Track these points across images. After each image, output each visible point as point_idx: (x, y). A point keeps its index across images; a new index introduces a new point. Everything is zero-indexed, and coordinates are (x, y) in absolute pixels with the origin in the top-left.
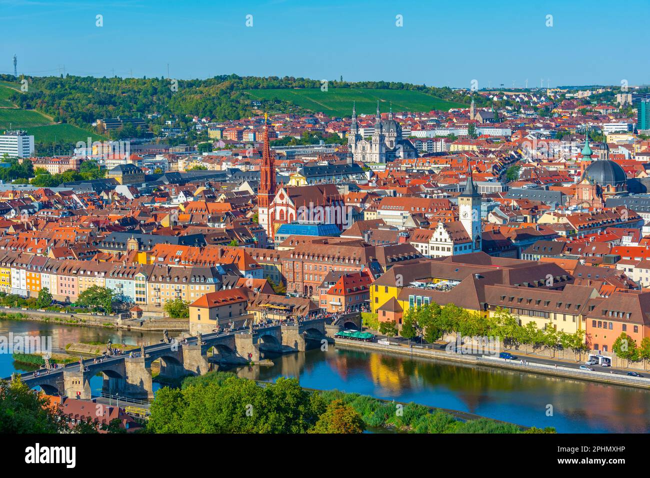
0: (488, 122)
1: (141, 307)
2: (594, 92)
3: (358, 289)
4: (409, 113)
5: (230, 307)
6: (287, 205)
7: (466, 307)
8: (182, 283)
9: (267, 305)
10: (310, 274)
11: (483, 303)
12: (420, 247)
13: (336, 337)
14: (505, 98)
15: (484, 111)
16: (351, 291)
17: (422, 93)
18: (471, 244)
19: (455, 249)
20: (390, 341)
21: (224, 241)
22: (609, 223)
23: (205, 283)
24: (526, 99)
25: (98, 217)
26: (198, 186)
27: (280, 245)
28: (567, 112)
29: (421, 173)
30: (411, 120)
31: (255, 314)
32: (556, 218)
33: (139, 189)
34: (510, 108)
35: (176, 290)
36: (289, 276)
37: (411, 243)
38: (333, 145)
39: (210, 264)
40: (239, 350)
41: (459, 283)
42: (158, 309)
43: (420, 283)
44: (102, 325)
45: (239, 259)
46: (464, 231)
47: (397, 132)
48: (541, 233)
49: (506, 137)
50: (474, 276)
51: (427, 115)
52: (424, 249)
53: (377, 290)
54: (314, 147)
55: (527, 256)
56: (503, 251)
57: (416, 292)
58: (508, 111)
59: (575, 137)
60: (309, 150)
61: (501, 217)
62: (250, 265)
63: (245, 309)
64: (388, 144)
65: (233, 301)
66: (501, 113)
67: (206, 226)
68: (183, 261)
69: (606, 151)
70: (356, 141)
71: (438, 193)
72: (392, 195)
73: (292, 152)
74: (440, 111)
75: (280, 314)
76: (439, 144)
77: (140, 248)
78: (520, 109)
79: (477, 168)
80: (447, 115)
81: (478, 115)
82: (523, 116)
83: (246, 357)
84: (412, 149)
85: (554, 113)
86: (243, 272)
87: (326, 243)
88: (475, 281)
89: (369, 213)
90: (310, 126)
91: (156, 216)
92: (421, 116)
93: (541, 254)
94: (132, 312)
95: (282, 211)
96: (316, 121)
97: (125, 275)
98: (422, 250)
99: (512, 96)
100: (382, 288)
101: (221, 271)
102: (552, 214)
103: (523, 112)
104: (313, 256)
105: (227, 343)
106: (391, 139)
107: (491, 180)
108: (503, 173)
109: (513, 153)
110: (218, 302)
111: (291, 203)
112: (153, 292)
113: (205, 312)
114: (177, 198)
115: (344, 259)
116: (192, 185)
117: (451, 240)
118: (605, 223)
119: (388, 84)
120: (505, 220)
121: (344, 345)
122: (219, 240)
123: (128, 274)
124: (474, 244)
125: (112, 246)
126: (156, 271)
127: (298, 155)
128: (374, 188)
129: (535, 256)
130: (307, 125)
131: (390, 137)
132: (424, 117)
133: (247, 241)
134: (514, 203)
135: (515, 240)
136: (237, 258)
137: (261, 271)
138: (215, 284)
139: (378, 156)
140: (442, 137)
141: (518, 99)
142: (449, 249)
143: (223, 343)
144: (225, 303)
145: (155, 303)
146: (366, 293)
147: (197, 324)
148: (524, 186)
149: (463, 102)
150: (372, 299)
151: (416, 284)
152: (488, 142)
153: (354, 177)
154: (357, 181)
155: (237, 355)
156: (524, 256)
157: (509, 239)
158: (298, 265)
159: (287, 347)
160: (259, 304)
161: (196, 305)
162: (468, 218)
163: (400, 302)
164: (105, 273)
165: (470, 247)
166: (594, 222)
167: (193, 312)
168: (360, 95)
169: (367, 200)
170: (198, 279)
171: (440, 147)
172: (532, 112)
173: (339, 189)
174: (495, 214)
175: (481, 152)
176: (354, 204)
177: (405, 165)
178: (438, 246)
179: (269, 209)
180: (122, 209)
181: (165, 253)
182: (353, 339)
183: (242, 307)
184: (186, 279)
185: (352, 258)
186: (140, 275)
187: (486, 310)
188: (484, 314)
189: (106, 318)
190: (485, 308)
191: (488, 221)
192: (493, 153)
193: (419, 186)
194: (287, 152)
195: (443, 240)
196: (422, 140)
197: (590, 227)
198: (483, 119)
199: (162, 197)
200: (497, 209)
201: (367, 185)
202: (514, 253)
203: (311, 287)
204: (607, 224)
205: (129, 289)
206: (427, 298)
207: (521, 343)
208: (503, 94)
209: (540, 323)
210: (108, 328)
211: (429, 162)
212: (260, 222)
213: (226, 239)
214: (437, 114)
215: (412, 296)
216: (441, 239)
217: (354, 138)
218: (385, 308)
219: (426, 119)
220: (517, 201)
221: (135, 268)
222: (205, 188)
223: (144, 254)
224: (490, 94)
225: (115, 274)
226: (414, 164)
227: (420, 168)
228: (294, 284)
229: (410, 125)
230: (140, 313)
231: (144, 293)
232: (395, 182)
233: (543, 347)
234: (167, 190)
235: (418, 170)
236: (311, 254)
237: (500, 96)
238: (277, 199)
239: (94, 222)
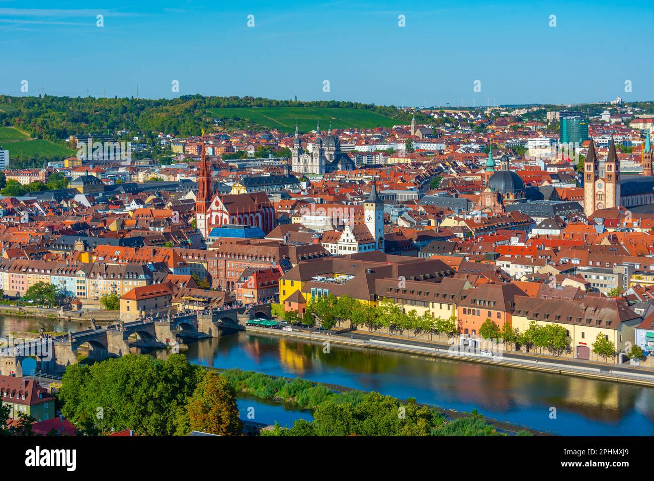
0: (427, 138)
1: (81, 301)
2: (530, 110)
3: (269, 284)
4: (356, 129)
5: (156, 299)
6: (222, 211)
7: (358, 298)
8: (117, 279)
9: (188, 298)
10: (232, 271)
11: (373, 295)
12: (330, 247)
13: (247, 325)
14: (445, 116)
15: (425, 127)
16: (263, 285)
17: (369, 111)
18: (374, 244)
19: (360, 249)
20: (293, 328)
21: (161, 243)
22: (504, 226)
23: (137, 279)
24: (464, 117)
25: (54, 222)
26: (149, 195)
27: (210, 246)
28: (500, 128)
29: (352, 184)
30: (357, 136)
31: (179, 305)
32: (456, 222)
33: (96, 198)
34: (448, 125)
35: (112, 285)
36: (214, 273)
37: (323, 244)
38: (281, 158)
39: (143, 262)
40: (158, 336)
41: (354, 277)
42: (97, 302)
43: (321, 278)
44: (46, 317)
45: (168, 258)
46: (368, 232)
47: (336, 146)
48: (441, 235)
49: (440, 151)
50: (366, 271)
51: (372, 132)
52: (333, 248)
53: (284, 284)
54: (263, 160)
55: (424, 255)
56: (404, 251)
57: (317, 285)
58: (447, 128)
59: (501, 151)
60: (259, 163)
61: (409, 221)
62: (178, 263)
63: (170, 301)
64: (328, 157)
65: (159, 295)
66: (439, 130)
67: (148, 230)
68: (120, 261)
69: (506, 163)
70: (299, 155)
71: (358, 201)
72: (319, 202)
73: (243, 165)
74: (384, 128)
75: (199, 305)
76: (378, 157)
77: (85, 249)
78: (457, 125)
79: (402, 179)
80: (390, 131)
81: (418, 131)
82: (459, 132)
83: (164, 342)
84: (349, 162)
85: (488, 129)
86: (172, 270)
87: (249, 244)
88: (367, 275)
89: (296, 218)
90: (265, 141)
91: (105, 222)
92: (366, 132)
93: (435, 252)
94: (73, 305)
95: (217, 216)
96: (271, 137)
97: (68, 272)
98: (332, 250)
99: (451, 114)
100: (288, 282)
101: (152, 269)
102: (453, 218)
103: (460, 128)
104: (235, 255)
105: (148, 330)
106: (330, 153)
107: (411, 189)
108: (426, 183)
109: (441, 165)
110: (145, 295)
111: (225, 210)
112: (92, 288)
113: (133, 304)
114: (129, 206)
115: (261, 258)
116: (144, 194)
117: (357, 240)
118: (499, 226)
119: (339, 103)
120: (412, 223)
121: (254, 332)
122: (156, 242)
123: (70, 272)
124: (377, 244)
125: (61, 248)
126: (95, 269)
127: (249, 167)
128: (305, 196)
129: (430, 255)
130: (262, 141)
131: (329, 151)
132: (369, 133)
133: (182, 243)
134: (421, 209)
135: (416, 241)
136: (167, 257)
137: (189, 269)
138: (146, 280)
139: (318, 168)
140: (382, 151)
141: (456, 117)
142: (354, 249)
143: (144, 330)
144: (152, 296)
145: (94, 297)
146: (276, 287)
147: (126, 314)
148: (435, 194)
149: (407, 119)
150: (281, 292)
151: (319, 278)
152: (422, 156)
153: (289, 186)
154: (291, 190)
155: (157, 340)
156: (421, 254)
157: (411, 240)
158: (221, 264)
159: (202, 333)
160: (182, 296)
161: (127, 297)
162: (372, 221)
163: (304, 294)
164: (51, 271)
165: (374, 247)
166: (489, 225)
167: (123, 303)
168: (312, 113)
169: (296, 207)
170: (131, 275)
171: (378, 160)
172: (469, 128)
173: (271, 197)
174: (403, 218)
175: (413, 164)
176: (285, 211)
177: (339, 176)
178: (345, 246)
179: (206, 215)
180: (78, 215)
181: (105, 253)
182: (261, 326)
183: (167, 300)
184: (121, 275)
185: (268, 256)
186: (80, 272)
187: (375, 300)
188: (374, 303)
189: (50, 310)
190: (375, 298)
191: (397, 225)
192: (423, 165)
193: (345, 195)
194: (239, 165)
195: (350, 241)
196: (362, 154)
197: (485, 229)
198: (423, 135)
199: (117, 205)
200: (405, 214)
201: (299, 193)
202: (414, 252)
203: (233, 283)
204: (502, 227)
205: (71, 284)
206: (326, 290)
207: (404, 329)
208: (444, 112)
209: (420, 311)
210: (51, 319)
211: (361, 174)
212: (199, 226)
213: (163, 241)
214: (381, 130)
215: (313, 289)
216: (348, 240)
217: (297, 152)
218: (290, 300)
219: (370, 135)
220: (424, 207)
221: (77, 266)
222: (155, 197)
223: (87, 254)
224: (431, 112)
225: (60, 271)
226: (347, 175)
227: (353, 179)
228: (218, 280)
229: (355, 140)
230: (80, 306)
231: (84, 288)
232: (325, 191)
233: (422, 332)
234: (121, 199)
235: (350, 181)
236: (233, 254)
237: (440, 114)
238: (213, 206)
239: (49, 227)
